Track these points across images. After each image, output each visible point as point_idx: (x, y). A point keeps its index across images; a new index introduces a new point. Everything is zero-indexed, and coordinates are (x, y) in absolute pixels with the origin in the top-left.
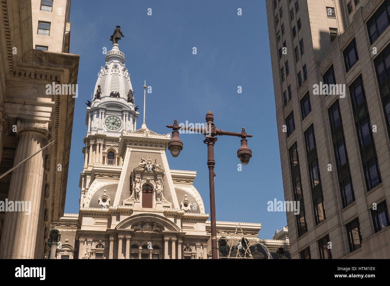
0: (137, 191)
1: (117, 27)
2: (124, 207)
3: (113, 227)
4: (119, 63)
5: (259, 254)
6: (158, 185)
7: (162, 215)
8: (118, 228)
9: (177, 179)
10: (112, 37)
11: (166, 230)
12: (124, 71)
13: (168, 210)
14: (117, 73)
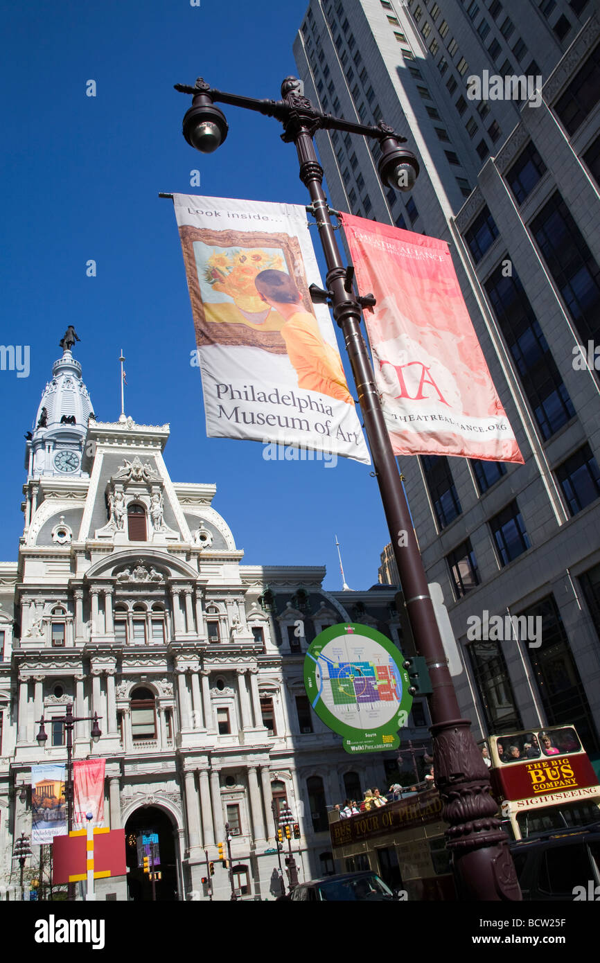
0: (118, 513)
1: (69, 327)
2: (97, 541)
3: (80, 575)
4: (73, 375)
5: (328, 613)
6: (154, 504)
7: (165, 551)
8: (89, 577)
9: (185, 498)
10: (63, 341)
11: (175, 575)
12: (81, 386)
13: (174, 544)
14: (71, 389)
